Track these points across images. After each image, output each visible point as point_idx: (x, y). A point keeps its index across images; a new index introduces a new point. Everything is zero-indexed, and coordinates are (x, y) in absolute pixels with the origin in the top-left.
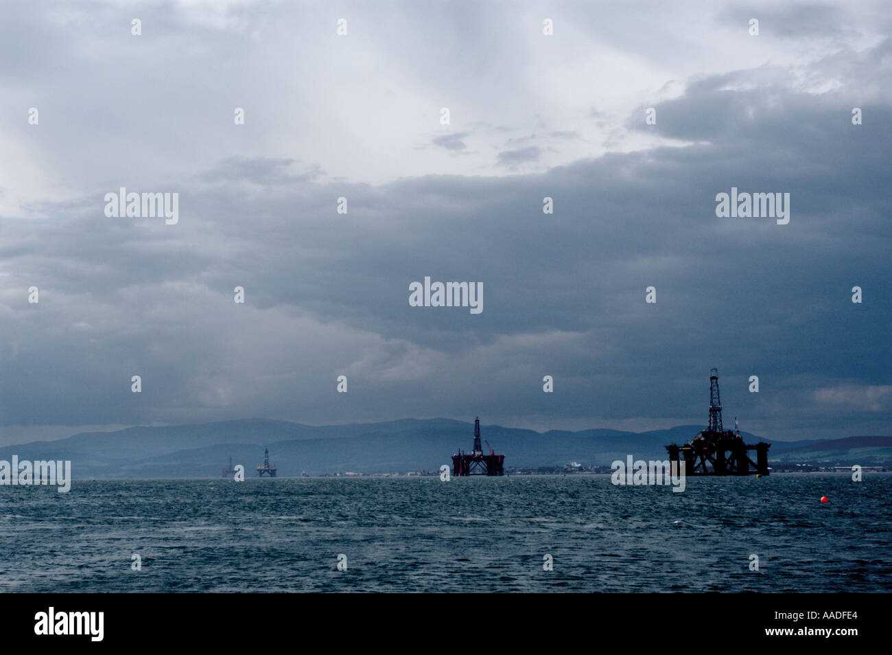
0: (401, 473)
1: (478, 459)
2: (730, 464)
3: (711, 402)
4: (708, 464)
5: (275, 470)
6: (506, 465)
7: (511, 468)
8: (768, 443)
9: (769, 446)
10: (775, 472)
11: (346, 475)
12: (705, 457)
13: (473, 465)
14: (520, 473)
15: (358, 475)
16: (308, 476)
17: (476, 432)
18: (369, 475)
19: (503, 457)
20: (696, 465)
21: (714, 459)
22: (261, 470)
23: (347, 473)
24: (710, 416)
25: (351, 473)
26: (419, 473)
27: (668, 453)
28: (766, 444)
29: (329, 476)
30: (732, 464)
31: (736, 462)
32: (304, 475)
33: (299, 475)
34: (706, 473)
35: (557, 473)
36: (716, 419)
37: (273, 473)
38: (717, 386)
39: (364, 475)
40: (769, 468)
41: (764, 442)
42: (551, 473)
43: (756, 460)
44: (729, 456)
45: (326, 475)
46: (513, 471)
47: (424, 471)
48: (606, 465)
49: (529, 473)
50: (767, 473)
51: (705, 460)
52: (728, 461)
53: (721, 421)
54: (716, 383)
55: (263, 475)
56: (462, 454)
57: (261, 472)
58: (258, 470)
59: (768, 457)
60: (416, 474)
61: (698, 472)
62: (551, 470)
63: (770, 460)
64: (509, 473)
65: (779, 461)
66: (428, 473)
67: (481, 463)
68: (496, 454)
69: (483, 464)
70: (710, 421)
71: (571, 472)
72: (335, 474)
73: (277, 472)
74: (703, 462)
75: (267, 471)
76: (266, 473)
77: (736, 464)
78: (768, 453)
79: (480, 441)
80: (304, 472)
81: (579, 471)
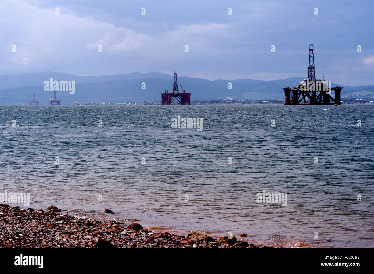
0: (131, 103)
1: (176, 96)
2: (319, 98)
3: (309, 63)
4: (307, 99)
5: (60, 101)
6: (192, 99)
7: (194, 100)
8: (341, 87)
9: (342, 89)
10: (344, 103)
11: (100, 104)
12: (305, 95)
13: (173, 98)
14: (199, 103)
15: (108, 104)
16: (79, 104)
17: (175, 80)
18: (113, 104)
19: (190, 94)
20: (299, 100)
21: (310, 96)
22: (52, 101)
23: (101, 103)
24: (309, 71)
25: (103, 103)
26: (142, 104)
27: (284, 92)
28: (340, 87)
29: (91, 104)
30: (320, 99)
31: (322, 97)
32: (76, 104)
33: (74, 104)
34: (305, 104)
35: (221, 103)
36: (312, 73)
37: (58, 102)
38: (313, 54)
39: (111, 104)
40: (341, 101)
41: (339, 86)
42: (217, 104)
43: (334, 97)
44: (319, 94)
45: (89, 104)
46: (195, 102)
47: (145, 102)
48: (248, 100)
49: (205, 104)
50: (340, 104)
51: (305, 96)
52: (318, 97)
53: (315, 74)
54: (313, 52)
55: (53, 104)
56: (167, 93)
57: (52, 102)
58: (50, 101)
59: (341, 95)
60: (141, 104)
61: (301, 103)
62: (217, 102)
63: (342, 96)
64: (193, 103)
65: (346, 97)
66: (147, 103)
67: (177, 98)
68: (186, 93)
69: (178, 98)
70: (308, 74)
71: (228, 103)
72: (94, 104)
73: (61, 102)
74: (304, 98)
75: (55, 101)
76: (55, 103)
77: (322, 99)
78: (341, 92)
79: (177, 85)
80: (76, 102)
81: (233, 102)
